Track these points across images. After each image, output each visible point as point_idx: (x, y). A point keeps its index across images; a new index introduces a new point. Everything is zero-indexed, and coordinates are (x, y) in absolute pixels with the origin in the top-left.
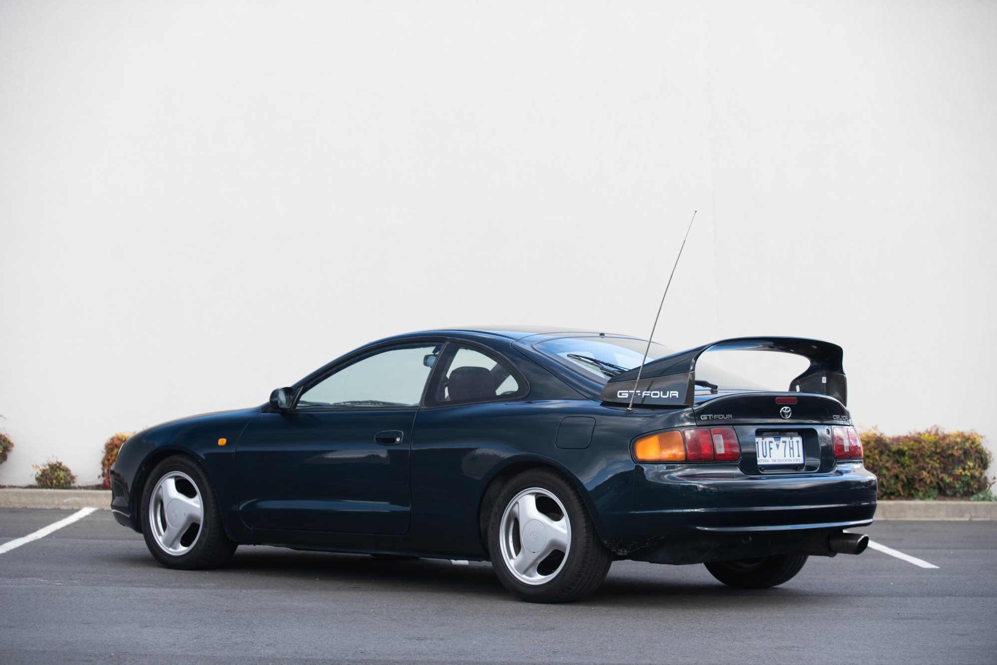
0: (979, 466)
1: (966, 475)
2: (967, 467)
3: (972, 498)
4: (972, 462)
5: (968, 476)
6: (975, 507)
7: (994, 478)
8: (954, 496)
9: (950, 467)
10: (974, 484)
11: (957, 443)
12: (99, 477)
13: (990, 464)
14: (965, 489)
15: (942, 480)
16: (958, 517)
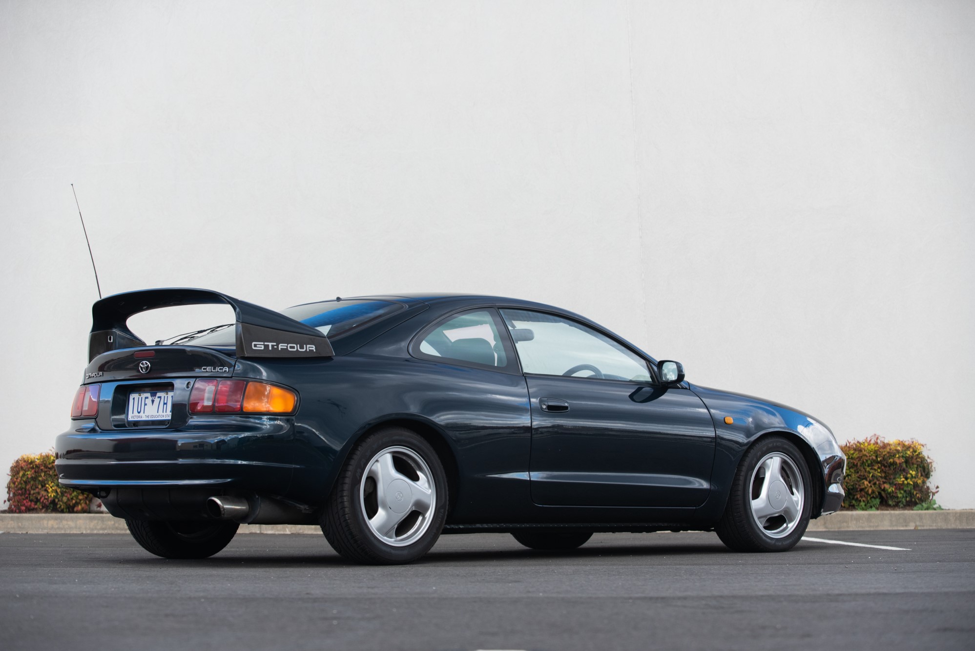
0: (922, 475)
1: (908, 484)
2: (909, 475)
3: (915, 508)
4: (915, 471)
5: (911, 484)
6: (920, 516)
7: (937, 487)
8: (896, 506)
9: (892, 477)
10: (917, 494)
11: (898, 451)
12: (5, 501)
13: (932, 473)
14: (908, 499)
15: (884, 490)
16: (903, 526)
